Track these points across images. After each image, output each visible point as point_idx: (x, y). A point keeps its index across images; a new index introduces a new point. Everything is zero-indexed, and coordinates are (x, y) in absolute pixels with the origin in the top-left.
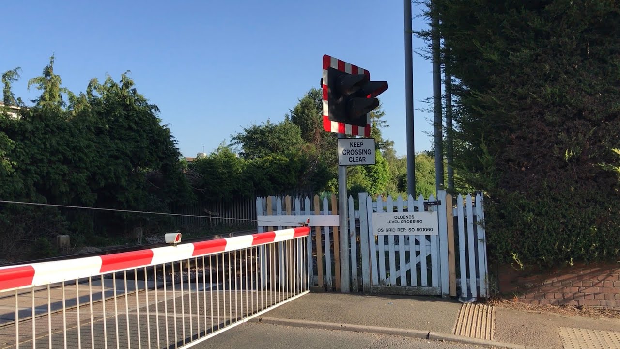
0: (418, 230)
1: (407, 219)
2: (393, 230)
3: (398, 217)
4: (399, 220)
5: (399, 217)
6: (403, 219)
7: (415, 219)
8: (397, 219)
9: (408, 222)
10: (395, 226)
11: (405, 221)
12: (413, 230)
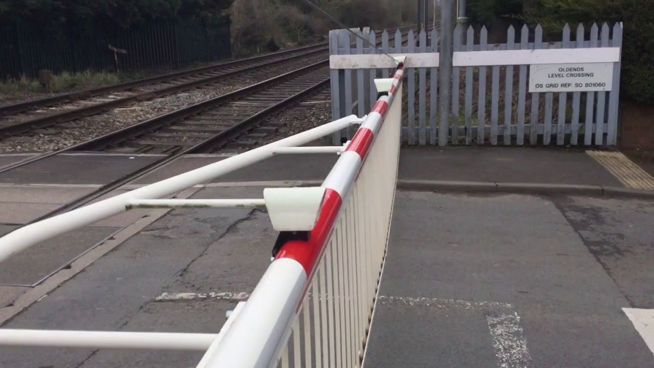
0: (587, 85)
1: (574, 72)
2: (555, 86)
3: (563, 70)
4: (565, 73)
5: (565, 70)
6: (569, 72)
7: (584, 72)
8: (562, 72)
9: (576, 75)
10: (559, 81)
11: (572, 75)
12: (580, 85)
